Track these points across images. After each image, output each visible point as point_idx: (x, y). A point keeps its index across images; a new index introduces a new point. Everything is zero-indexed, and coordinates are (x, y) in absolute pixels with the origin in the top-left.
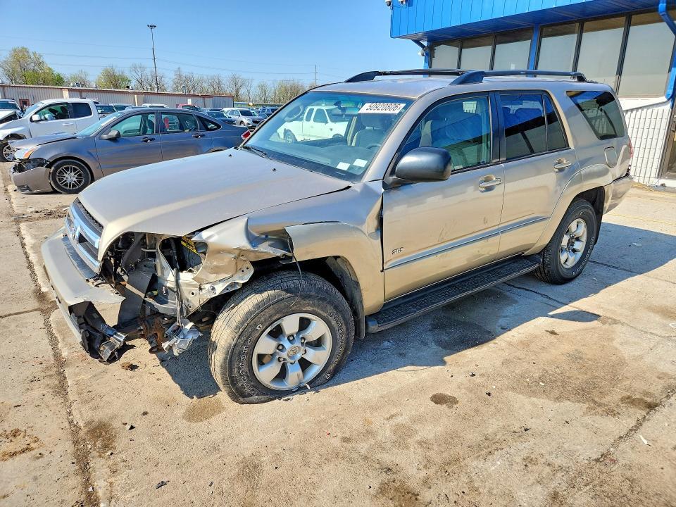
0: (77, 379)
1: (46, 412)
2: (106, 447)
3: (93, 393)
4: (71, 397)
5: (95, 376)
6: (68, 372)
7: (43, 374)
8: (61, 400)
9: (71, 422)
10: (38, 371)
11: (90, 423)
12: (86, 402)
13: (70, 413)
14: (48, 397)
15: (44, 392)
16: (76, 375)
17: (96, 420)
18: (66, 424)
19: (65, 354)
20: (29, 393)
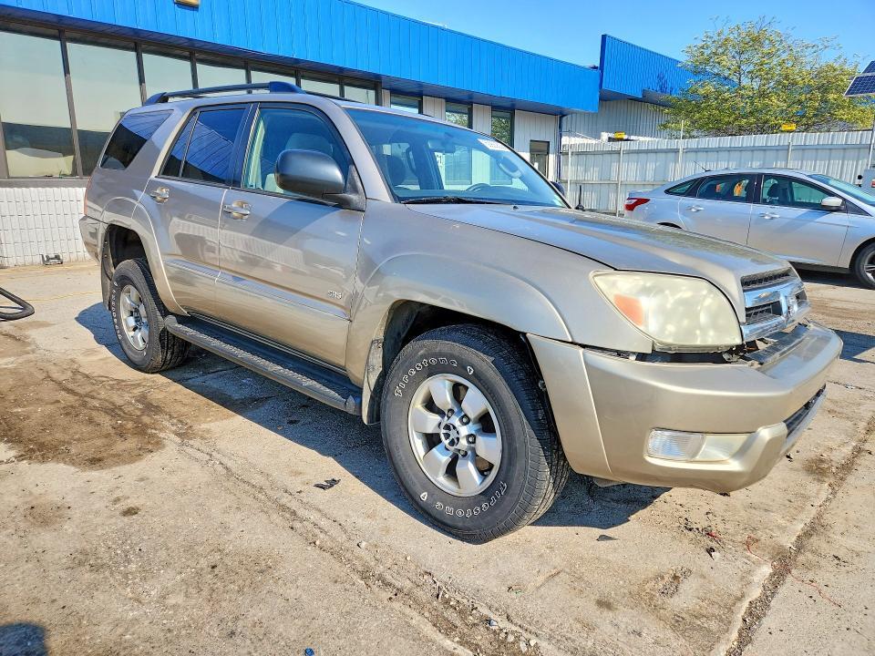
0: (788, 524)
1: (852, 515)
2: (822, 461)
3: (788, 497)
4: (814, 512)
5: (766, 510)
6: (788, 541)
7: (823, 562)
8: (825, 516)
9: (834, 493)
10: (826, 574)
11: (819, 480)
12: (803, 496)
13: (828, 500)
14: (839, 527)
15: (839, 537)
16: (783, 529)
17: (810, 478)
18: (840, 494)
19: (767, 570)
20: (858, 549)
